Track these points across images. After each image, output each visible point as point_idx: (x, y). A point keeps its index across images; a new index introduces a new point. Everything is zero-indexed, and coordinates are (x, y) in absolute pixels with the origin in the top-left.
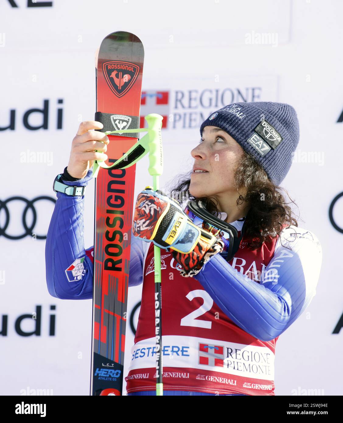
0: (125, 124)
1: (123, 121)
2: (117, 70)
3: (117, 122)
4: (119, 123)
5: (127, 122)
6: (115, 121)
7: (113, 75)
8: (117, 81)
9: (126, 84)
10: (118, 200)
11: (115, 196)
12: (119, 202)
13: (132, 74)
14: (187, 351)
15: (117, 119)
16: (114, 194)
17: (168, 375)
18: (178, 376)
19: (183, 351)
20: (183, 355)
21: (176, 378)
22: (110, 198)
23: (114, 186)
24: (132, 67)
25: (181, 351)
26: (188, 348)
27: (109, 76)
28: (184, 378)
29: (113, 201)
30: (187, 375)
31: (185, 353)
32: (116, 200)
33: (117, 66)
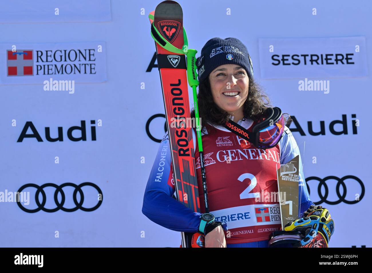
0: (177, 60)
1: (175, 59)
2: (166, 26)
3: (172, 60)
4: (173, 60)
5: (178, 59)
6: (170, 59)
7: (165, 29)
8: (167, 33)
9: (174, 34)
10: (180, 110)
11: (178, 107)
12: (181, 111)
13: (176, 28)
14: (248, 215)
15: (171, 58)
16: (177, 107)
17: (239, 233)
18: (246, 233)
19: (246, 216)
20: (246, 218)
21: (245, 234)
22: (175, 109)
23: (176, 101)
24: (176, 23)
25: (244, 216)
26: (249, 213)
27: (162, 30)
28: (250, 233)
29: (177, 111)
30: (252, 231)
31: (247, 217)
32: (179, 110)
33: (166, 23)
